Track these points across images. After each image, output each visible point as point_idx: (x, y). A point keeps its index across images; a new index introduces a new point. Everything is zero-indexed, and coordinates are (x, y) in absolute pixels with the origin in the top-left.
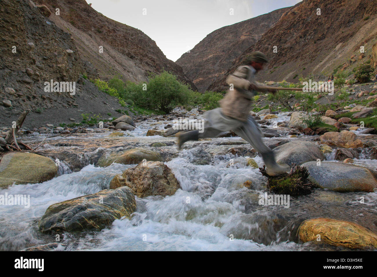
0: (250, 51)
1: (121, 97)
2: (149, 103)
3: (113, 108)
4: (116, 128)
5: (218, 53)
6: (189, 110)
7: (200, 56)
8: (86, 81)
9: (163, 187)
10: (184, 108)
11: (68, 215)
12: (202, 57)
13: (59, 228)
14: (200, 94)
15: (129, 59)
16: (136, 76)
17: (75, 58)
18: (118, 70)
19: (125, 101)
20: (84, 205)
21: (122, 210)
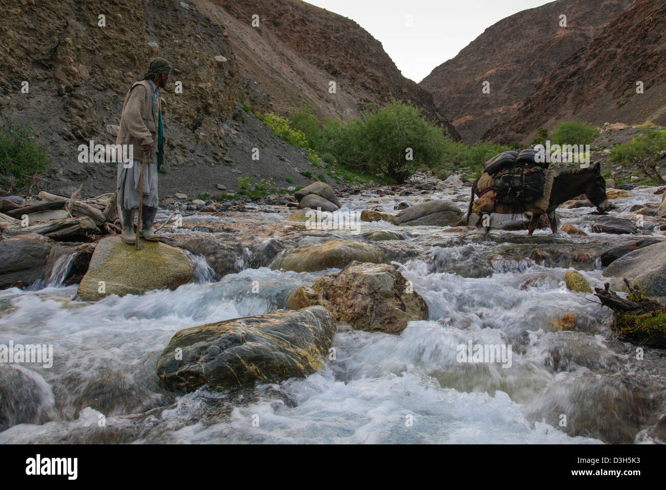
0: (576, 60)
1: (313, 149)
2: (365, 161)
3: (296, 169)
4: (302, 206)
5: (505, 65)
6: (443, 178)
7: (469, 72)
8: (248, 116)
9: (393, 315)
10: (433, 174)
11: (211, 351)
12: (473, 74)
13: (192, 373)
14: (466, 147)
15: (330, 76)
16: (342, 110)
17: (229, 72)
18: (307, 97)
19: (319, 157)
20: (240, 334)
21: (312, 350)
